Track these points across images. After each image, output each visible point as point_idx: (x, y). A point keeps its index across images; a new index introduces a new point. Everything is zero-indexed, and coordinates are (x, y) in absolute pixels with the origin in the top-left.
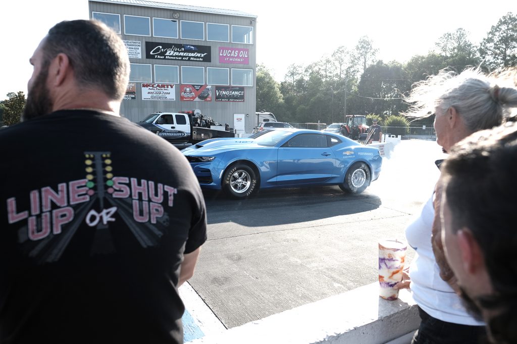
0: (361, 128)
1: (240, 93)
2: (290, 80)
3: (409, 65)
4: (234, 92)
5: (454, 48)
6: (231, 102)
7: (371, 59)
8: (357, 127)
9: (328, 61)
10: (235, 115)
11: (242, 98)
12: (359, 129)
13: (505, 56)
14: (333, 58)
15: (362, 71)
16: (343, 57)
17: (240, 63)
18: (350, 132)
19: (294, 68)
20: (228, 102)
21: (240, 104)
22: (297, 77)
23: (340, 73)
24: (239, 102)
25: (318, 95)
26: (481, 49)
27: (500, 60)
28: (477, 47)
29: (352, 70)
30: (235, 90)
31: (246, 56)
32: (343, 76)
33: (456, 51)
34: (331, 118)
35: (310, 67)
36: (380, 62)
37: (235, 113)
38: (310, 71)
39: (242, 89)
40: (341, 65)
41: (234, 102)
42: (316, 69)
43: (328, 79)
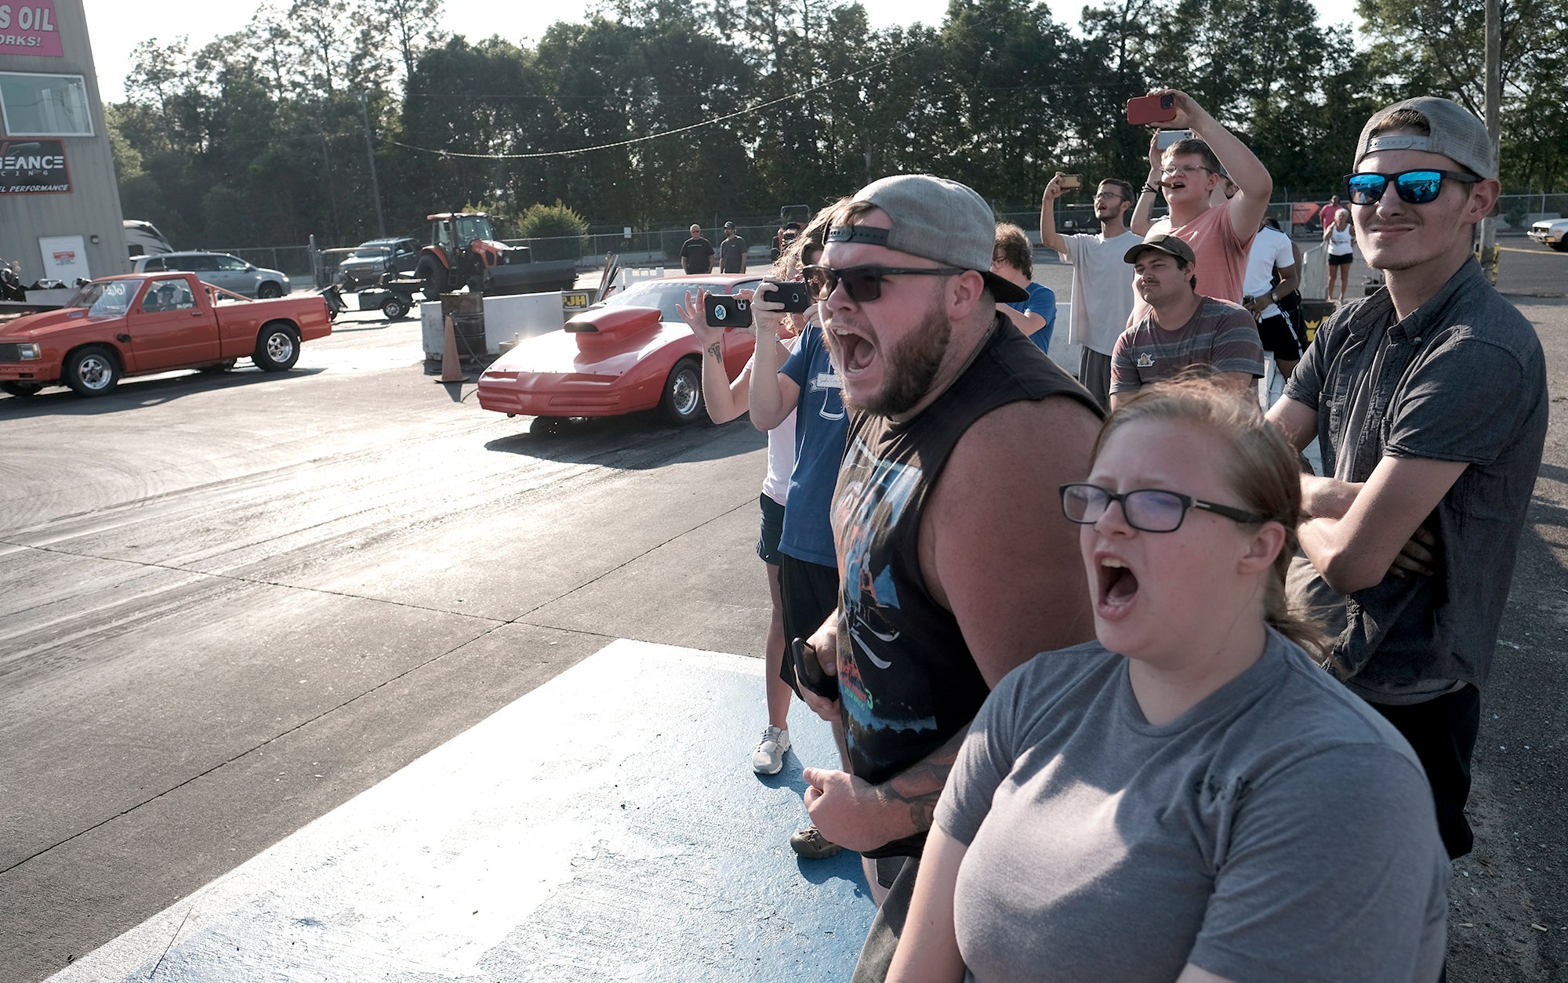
0: (482, 252)
1: (48, 162)
2: (150, 97)
3: (544, 49)
4: (21, 160)
5: (650, 7)
6: (20, 199)
7: (424, 32)
8: (469, 248)
9: (279, 33)
10: (44, 242)
11: (60, 177)
12: (478, 255)
13: (775, 33)
14: (296, 24)
15: (401, 70)
16: (326, 20)
17: (25, 50)
18: (451, 265)
19: (156, 56)
20: (8, 198)
21: (57, 202)
22: (174, 88)
23: (329, 74)
24: (52, 196)
25: (273, 147)
26: (717, 12)
27: (766, 44)
28: (705, 6)
29: (367, 63)
30: (26, 153)
31: (50, 28)
32: (340, 84)
33: (655, 15)
34: (332, 220)
35: (214, 51)
36: (458, 41)
37: (45, 236)
38: (218, 66)
39: (52, 146)
40: (326, 47)
41: (30, 196)
42: (238, 57)
43: (291, 96)
